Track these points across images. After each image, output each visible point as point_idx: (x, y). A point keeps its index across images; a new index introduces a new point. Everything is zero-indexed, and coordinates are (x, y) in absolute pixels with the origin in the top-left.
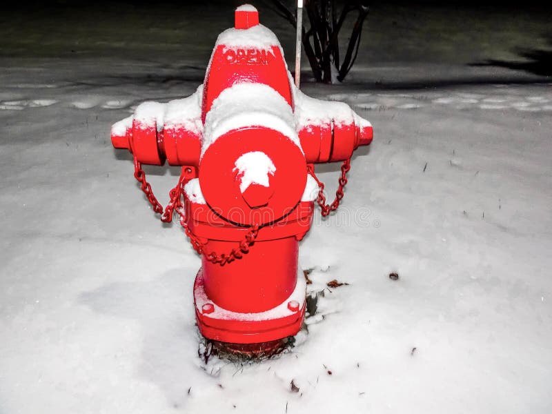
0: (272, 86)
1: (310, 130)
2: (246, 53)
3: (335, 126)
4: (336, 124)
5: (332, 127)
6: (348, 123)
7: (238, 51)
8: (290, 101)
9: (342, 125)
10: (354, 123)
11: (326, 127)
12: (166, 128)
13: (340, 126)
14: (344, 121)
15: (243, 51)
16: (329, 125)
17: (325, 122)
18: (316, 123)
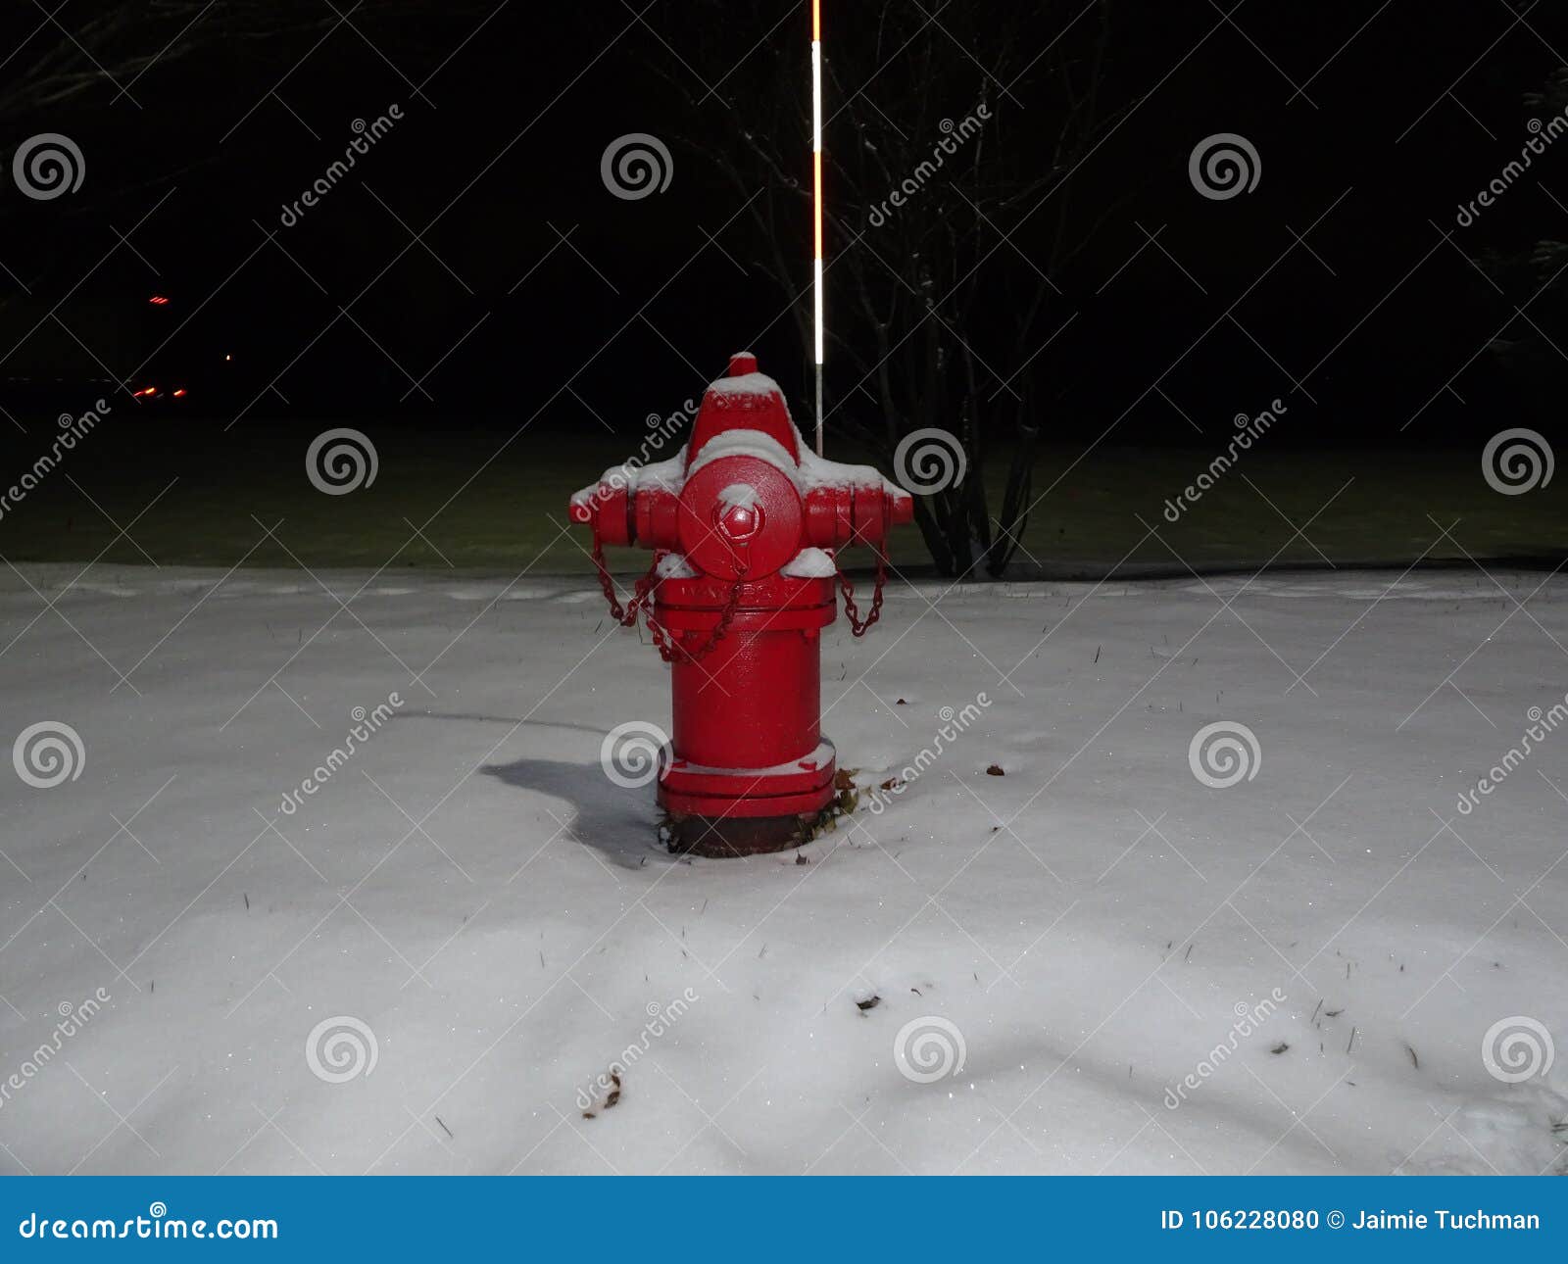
0: (768, 433)
1: (822, 493)
2: (739, 398)
3: (855, 490)
4: (857, 486)
5: (852, 491)
6: (874, 486)
7: (731, 396)
8: (794, 453)
9: (866, 489)
10: (882, 486)
11: (844, 490)
12: (640, 489)
13: (862, 489)
14: (867, 484)
15: (735, 396)
16: (848, 488)
17: (842, 484)
18: (831, 485)
